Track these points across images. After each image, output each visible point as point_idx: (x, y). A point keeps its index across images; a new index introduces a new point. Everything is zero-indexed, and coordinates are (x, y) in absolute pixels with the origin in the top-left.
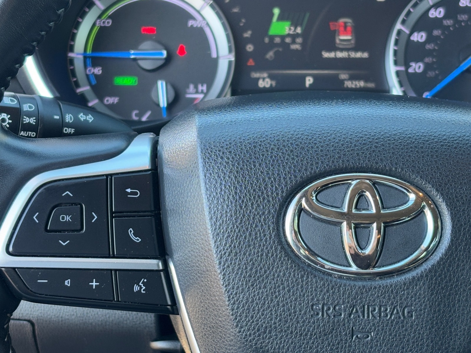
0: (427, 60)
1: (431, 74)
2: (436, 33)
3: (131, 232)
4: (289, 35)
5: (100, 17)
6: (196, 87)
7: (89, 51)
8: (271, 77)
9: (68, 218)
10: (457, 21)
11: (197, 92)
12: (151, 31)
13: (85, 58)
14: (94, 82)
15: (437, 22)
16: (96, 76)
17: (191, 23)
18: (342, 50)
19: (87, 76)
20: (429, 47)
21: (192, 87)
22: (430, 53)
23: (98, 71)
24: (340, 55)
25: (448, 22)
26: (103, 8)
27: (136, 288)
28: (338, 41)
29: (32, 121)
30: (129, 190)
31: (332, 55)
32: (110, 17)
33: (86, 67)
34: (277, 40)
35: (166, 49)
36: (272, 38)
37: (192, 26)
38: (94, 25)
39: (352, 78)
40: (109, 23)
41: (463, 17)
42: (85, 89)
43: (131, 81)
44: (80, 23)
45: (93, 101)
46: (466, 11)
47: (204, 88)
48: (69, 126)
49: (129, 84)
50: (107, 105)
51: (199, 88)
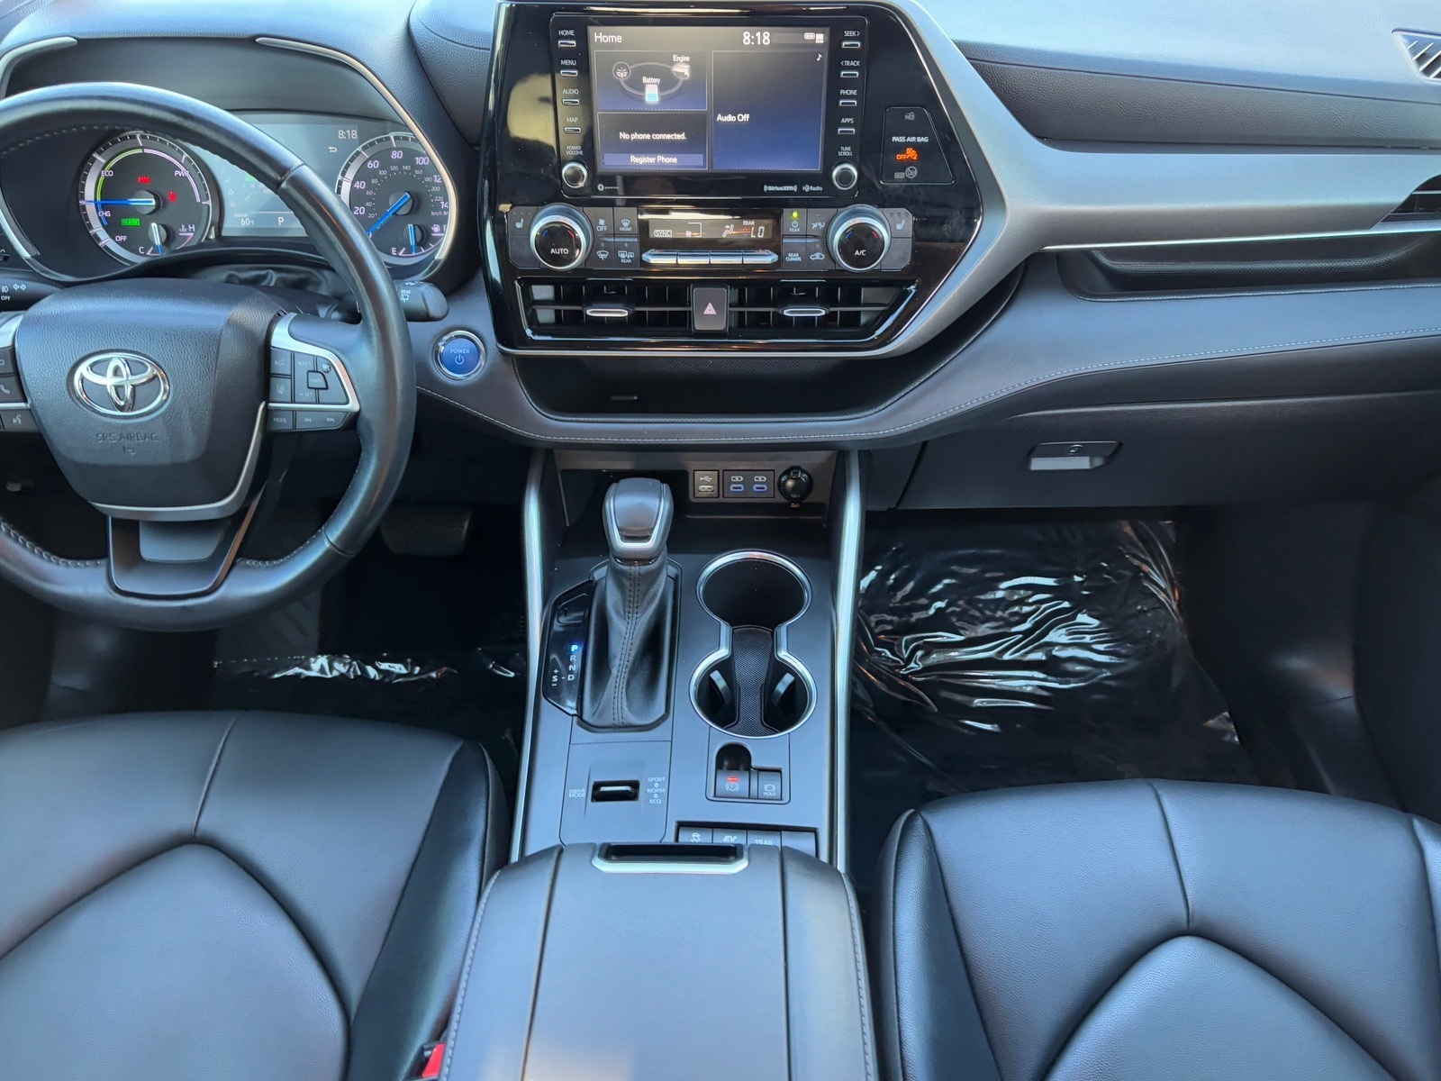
0: (368, 204)
1: (371, 216)
2: (374, 181)
5: (103, 169)
6: (187, 227)
7: (99, 199)
8: (251, 217)
10: (389, 171)
11: (188, 231)
12: (145, 181)
13: (96, 205)
14: (106, 223)
15: (374, 173)
16: (106, 218)
17: (177, 173)
19: (100, 218)
20: (368, 193)
21: (183, 226)
22: (369, 199)
23: (107, 214)
25: (384, 172)
26: (104, 161)
27: (15, 421)
32: (111, 169)
33: (97, 211)
34: (253, 186)
35: (157, 198)
36: (248, 184)
37: (178, 175)
38: (100, 175)
40: (111, 173)
41: (395, 168)
42: (98, 229)
43: (135, 222)
44: (86, 176)
45: (105, 240)
46: (397, 162)
47: (193, 228)
48: (5, 294)
49: (133, 224)
50: (117, 242)
51: (190, 228)
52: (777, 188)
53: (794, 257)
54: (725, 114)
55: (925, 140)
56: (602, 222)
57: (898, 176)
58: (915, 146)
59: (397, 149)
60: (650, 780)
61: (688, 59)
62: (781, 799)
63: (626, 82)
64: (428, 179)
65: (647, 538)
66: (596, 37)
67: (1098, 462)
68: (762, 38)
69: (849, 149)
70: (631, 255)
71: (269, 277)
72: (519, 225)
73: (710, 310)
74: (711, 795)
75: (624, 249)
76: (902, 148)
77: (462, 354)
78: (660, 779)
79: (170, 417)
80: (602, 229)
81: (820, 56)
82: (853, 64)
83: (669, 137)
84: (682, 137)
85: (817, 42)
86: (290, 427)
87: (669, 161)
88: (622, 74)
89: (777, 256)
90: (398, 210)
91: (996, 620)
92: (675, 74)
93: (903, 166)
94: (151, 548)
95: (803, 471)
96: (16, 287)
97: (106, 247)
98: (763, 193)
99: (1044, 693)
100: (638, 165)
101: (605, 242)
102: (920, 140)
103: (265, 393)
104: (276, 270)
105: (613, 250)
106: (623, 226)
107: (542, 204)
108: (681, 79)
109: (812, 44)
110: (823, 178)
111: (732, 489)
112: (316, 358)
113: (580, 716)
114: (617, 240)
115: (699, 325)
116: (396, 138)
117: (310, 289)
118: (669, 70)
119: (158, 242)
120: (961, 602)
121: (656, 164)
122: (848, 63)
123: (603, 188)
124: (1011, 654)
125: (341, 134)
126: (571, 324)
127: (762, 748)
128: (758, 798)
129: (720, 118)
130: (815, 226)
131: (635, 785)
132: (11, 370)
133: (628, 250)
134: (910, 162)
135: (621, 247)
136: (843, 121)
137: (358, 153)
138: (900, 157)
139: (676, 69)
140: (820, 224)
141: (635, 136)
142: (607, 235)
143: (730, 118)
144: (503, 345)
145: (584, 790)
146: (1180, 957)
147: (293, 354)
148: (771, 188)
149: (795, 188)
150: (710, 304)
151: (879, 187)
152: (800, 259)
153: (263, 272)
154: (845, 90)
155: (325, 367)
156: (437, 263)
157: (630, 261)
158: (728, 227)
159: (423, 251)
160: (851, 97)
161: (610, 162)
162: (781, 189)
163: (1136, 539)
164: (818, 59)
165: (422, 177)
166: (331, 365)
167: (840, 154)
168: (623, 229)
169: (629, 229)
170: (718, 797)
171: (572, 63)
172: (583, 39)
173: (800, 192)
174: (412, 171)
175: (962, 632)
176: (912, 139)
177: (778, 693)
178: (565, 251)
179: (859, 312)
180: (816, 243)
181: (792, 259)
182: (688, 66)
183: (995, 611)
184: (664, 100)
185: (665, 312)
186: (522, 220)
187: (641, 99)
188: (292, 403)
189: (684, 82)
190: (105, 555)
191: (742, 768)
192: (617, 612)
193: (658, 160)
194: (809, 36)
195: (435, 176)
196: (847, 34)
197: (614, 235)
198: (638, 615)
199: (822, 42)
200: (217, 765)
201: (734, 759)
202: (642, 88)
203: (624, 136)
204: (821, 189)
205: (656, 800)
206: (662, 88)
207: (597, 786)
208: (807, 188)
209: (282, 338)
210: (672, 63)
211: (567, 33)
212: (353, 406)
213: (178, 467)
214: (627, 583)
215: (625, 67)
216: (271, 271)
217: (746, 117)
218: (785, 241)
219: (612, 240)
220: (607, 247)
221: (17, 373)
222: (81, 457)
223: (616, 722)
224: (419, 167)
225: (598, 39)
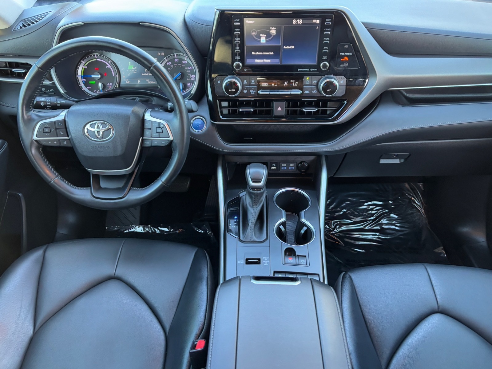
2: (169, 69)
3: (61, 132)
4: (133, 69)
5: (84, 65)
6: (110, 84)
7: (82, 75)
8: (129, 81)
9: (47, 130)
10: (174, 66)
11: (110, 85)
12: (97, 69)
13: (81, 77)
14: (84, 83)
15: (169, 66)
17: (107, 67)
18: (147, 73)
19: (83, 81)
21: (108, 84)
23: (85, 80)
24: (146, 74)
25: (172, 66)
26: (84, 63)
27: (64, 143)
28: (145, 71)
29: (49, 104)
30: (59, 124)
31: (144, 74)
32: (86, 65)
33: (82, 79)
34: (130, 71)
35: (101, 75)
36: (129, 70)
38: (83, 68)
39: (149, 81)
40: (87, 67)
41: (176, 64)
42: (82, 85)
43: (93, 82)
44: (79, 67)
45: (84, 88)
46: (176, 63)
47: (112, 84)
48: (59, 104)
49: (93, 83)
50: (88, 89)
51: (111, 84)
52: (302, 70)
53: (307, 92)
54: (286, 46)
55: (351, 54)
56: (245, 81)
57: (342, 66)
58: (347, 56)
59: (177, 58)
60: (264, 258)
61: (275, 28)
62: (307, 265)
63: (255, 36)
64: (186, 68)
65: (260, 182)
66: (246, 22)
67: (402, 161)
68: (299, 21)
69: (326, 57)
70: (255, 91)
71: (136, 99)
72: (219, 82)
73: (279, 109)
74: (284, 263)
75: (252, 89)
76: (343, 57)
77: (199, 124)
78: (267, 258)
79: (114, 141)
80: (245, 83)
81: (318, 27)
82: (328, 30)
83: (268, 53)
84: (272, 53)
85: (317, 23)
86: (150, 145)
87: (267, 61)
88: (254, 33)
89: (301, 91)
90: (177, 78)
91: (363, 215)
92: (271, 33)
93: (343, 63)
94: (103, 184)
95: (306, 163)
96: (62, 102)
97: (84, 90)
98: (297, 71)
99: (379, 240)
100: (257, 62)
101: (246, 87)
102: (349, 54)
103: (142, 135)
104: (138, 97)
105: (249, 90)
106: (252, 82)
107: (227, 75)
108: (273, 35)
109: (315, 23)
110: (318, 66)
111: (282, 168)
112: (159, 123)
113: (239, 238)
114: (250, 87)
115: (276, 114)
116: (177, 55)
117: (149, 102)
118: (269, 32)
119: (101, 89)
120: (351, 210)
121: (263, 62)
122: (327, 29)
123: (246, 70)
124: (368, 227)
125: (159, 54)
126: (234, 114)
127: (299, 249)
128: (299, 264)
129: (285, 47)
130: (314, 82)
131: (259, 259)
132: (64, 127)
133: (254, 90)
134: (346, 61)
135: (251, 89)
136: (325, 48)
137: (164, 60)
138: (342, 60)
139: (271, 32)
140: (316, 81)
141: (257, 53)
142: (247, 85)
143: (288, 47)
144: (213, 121)
145: (243, 261)
146: (435, 320)
147: (152, 122)
148: (300, 70)
149: (308, 70)
150: (280, 107)
151: (336, 69)
152: (309, 93)
153: (135, 98)
154: (326, 38)
155: (162, 126)
156: (192, 94)
157: (254, 93)
158: (286, 82)
159: (184, 91)
160: (327, 40)
161: (249, 61)
162: (303, 70)
163: (410, 189)
164: (317, 28)
165: (184, 67)
166: (164, 125)
167: (323, 59)
168: (251, 83)
169: (254, 83)
170: (286, 264)
171: (238, 30)
172: (242, 22)
173: (310, 70)
174: (181, 65)
175: (352, 219)
176: (346, 54)
177: (302, 233)
178: (233, 90)
179: (327, 110)
180: (314, 87)
181: (306, 93)
182: (275, 31)
183: (363, 213)
184: (267, 41)
185: (263, 110)
186: (220, 81)
187: (260, 41)
188: (151, 137)
189: (274, 36)
190: (90, 186)
191: (292, 255)
192: (250, 206)
193: (264, 61)
194: (314, 21)
195: (189, 67)
196: (327, 20)
197: (249, 85)
198: (257, 207)
199: (319, 22)
200: (120, 255)
201: (290, 252)
202: (260, 37)
203: (253, 53)
204: (316, 70)
205: (266, 264)
206: (267, 38)
207: (247, 260)
208: (312, 70)
209: (148, 117)
210: (270, 30)
211: (237, 20)
212: (171, 138)
213: (115, 157)
214: (253, 196)
215: (255, 31)
216: (137, 97)
217: (293, 47)
218: (304, 87)
219: (248, 87)
220: (247, 89)
221: (66, 128)
222: (86, 154)
223: (251, 240)
224: (184, 64)
225: (247, 22)
